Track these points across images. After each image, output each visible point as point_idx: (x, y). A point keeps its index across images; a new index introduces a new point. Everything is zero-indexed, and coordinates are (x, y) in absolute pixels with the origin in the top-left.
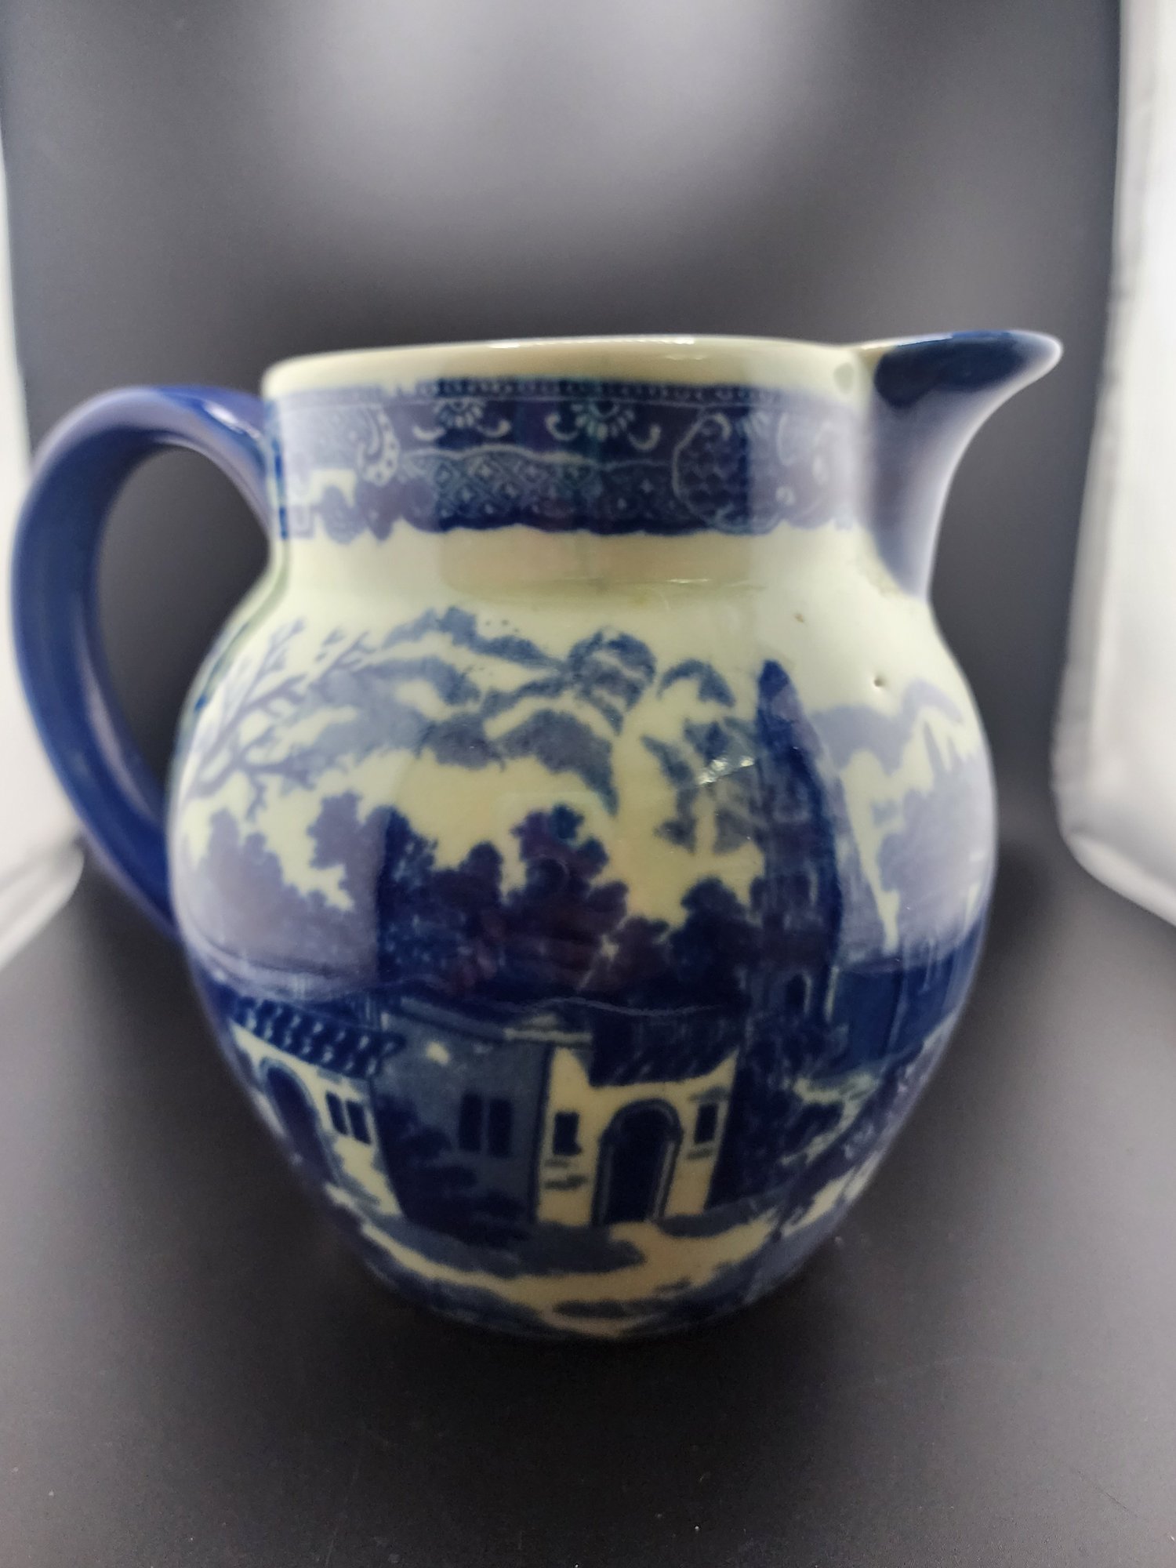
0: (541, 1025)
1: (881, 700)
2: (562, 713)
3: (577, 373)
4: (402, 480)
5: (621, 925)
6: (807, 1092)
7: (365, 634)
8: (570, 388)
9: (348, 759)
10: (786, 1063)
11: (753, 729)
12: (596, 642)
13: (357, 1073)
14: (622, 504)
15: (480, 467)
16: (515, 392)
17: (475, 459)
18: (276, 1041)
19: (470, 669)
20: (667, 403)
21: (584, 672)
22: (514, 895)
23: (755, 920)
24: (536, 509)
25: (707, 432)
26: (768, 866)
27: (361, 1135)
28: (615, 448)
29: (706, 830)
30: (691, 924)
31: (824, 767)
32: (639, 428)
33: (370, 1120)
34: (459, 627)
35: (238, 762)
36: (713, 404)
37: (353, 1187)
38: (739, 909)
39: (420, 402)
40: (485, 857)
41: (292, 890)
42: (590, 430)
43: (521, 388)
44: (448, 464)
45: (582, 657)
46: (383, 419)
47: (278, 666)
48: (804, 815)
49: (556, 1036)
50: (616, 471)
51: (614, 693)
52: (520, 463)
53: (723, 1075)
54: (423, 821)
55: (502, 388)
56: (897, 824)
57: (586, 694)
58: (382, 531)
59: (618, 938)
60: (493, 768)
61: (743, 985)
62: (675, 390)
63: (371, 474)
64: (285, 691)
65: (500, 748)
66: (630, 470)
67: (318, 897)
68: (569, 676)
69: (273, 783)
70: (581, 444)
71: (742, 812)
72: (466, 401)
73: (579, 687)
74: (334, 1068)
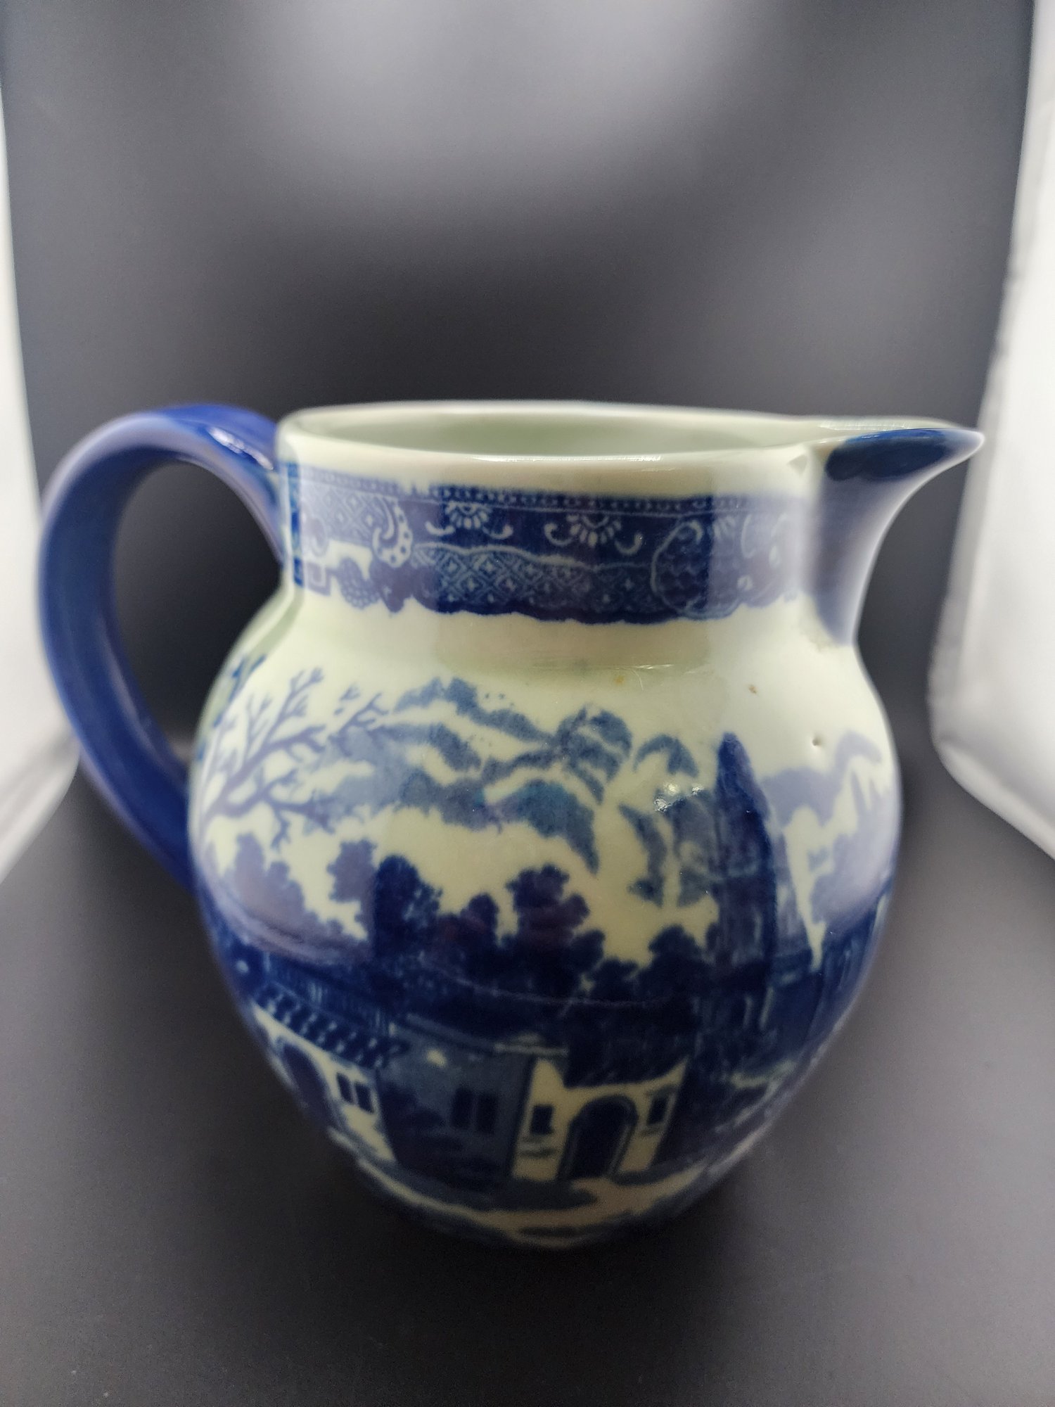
0: (526, 1043)
1: (817, 758)
2: (552, 782)
3: (571, 487)
4: (415, 565)
5: (598, 966)
6: (740, 1081)
7: (378, 695)
8: (566, 502)
9: (364, 810)
10: (726, 1063)
11: (714, 797)
12: (581, 717)
13: (366, 1064)
14: (606, 599)
15: (485, 563)
16: (519, 502)
17: (481, 556)
18: (295, 1026)
19: (472, 738)
20: (651, 515)
21: (571, 746)
22: (508, 939)
23: (710, 959)
24: (532, 601)
25: (683, 537)
26: (722, 912)
27: (365, 1105)
28: (604, 552)
29: (672, 886)
30: (656, 964)
31: (772, 826)
32: (625, 536)
33: (374, 1099)
34: (464, 698)
35: (263, 795)
36: (690, 513)
37: (354, 1137)
38: (697, 950)
39: (433, 502)
40: (483, 906)
41: (313, 917)
42: (582, 538)
43: (523, 500)
44: (456, 557)
45: (568, 733)
46: (398, 511)
47: (299, 712)
48: (753, 869)
49: (539, 1050)
50: (602, 572)
51: (596, 765)
52: (519, 562)
53: (675, 1077)
54: (430, 872)
55: (507, 498)
56: (828, 867)
57: (572, 766)
58: (395, 605)
59: (595, 977)
60: (491, 829)
61: (696, 1009)
62: (657, 503)
63: (386, 555)
64: (305, 737)
65: (498, 813)
66: (615, 571)
67: (336, 926)
68: (558, 749)
69: (297, 822)
70: (577, 549)
71: (703, 870)
72: (474, 506)
73: (566, 759)
74: (347, 1057)
